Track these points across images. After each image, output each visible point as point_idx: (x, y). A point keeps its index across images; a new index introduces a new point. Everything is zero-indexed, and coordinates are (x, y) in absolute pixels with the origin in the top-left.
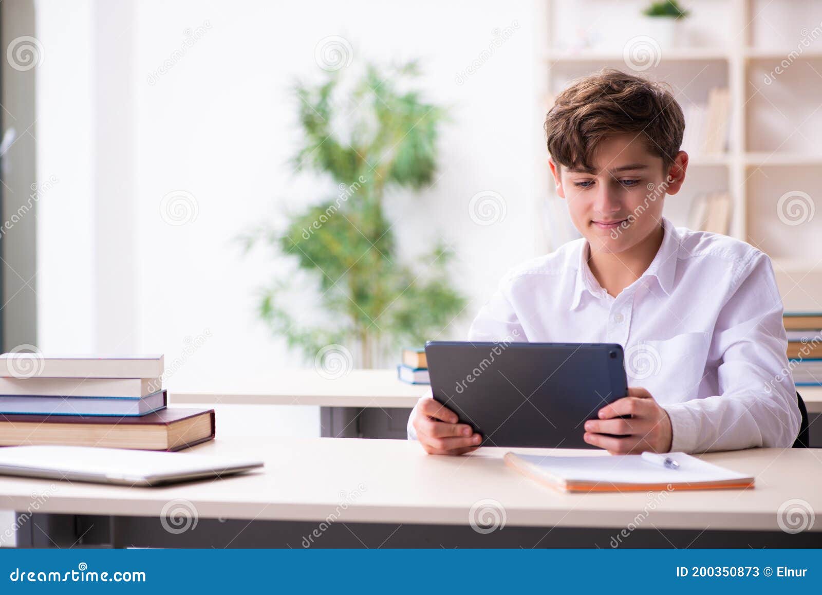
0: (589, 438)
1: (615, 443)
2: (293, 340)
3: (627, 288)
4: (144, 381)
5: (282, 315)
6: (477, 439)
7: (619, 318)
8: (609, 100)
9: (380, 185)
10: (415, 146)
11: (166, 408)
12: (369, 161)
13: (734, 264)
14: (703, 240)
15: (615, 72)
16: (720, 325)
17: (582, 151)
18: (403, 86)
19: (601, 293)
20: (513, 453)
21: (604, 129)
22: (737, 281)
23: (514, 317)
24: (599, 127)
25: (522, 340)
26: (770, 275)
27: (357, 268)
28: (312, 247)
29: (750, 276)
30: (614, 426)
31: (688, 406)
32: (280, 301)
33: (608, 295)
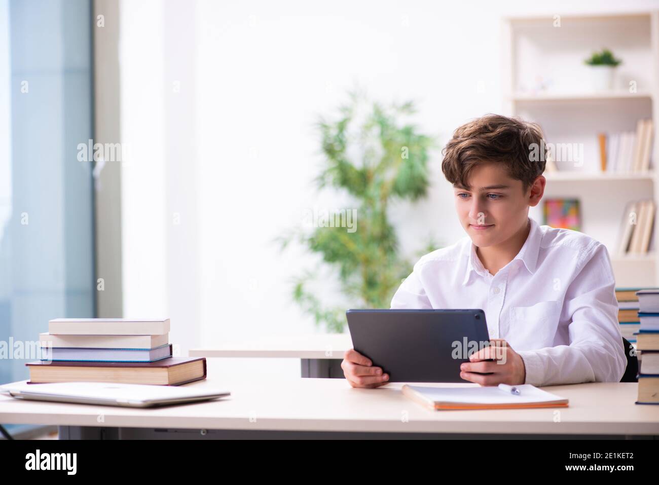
0: (463, 375)
1: (481, 378)
2: (319, 318)
3: (501, 269)
4: (153, 337)
5: (310, 298)
6: (386, 377)
7: (497, 291)
8: (483, 138)
9: (384, 198)
10: (411, 167)
11: (172, 357)
12: (377, 178)
13: (580, 251)
14: (559, 234)
15: (491, 115)
16: (569, 295)
17: (460, 174)
18: (402, 121)
19: (484, 272)
20: (408, 386)
21: (475, 159)
22: (582, 264)
23: (423, 292)
24: (471, 158)
25: (429, 308)
26: (606, 259)
27: (368, 261)
28: (334, 245)
29: (591, 260)
30: (480, 367)
31: (539, 353)
32: (308, 288)
33: (489, 274)
